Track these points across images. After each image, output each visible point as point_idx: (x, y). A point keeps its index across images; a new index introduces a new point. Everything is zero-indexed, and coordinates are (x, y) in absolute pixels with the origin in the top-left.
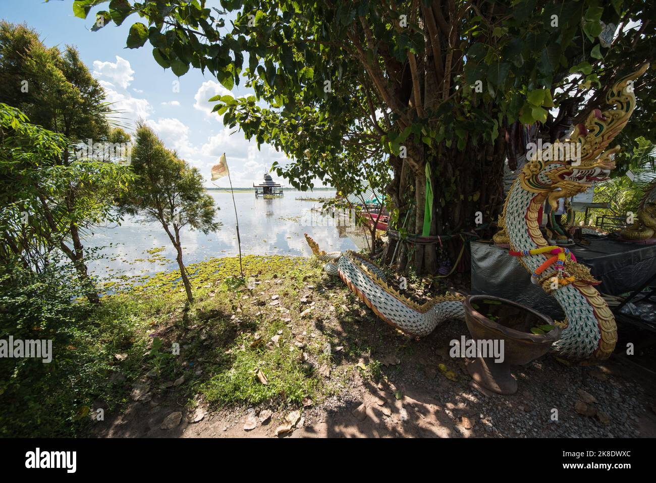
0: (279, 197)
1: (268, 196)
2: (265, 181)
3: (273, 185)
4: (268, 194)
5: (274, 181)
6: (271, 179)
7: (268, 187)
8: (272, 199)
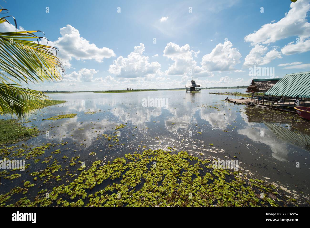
0: (199, 92)
1: (193, 92)
2: (191, 84)
3: (196, 86)
4: (193, 90)
5: (196, 84)
6: (195, 83)
7: (193, 87)
8: (195, 93)
